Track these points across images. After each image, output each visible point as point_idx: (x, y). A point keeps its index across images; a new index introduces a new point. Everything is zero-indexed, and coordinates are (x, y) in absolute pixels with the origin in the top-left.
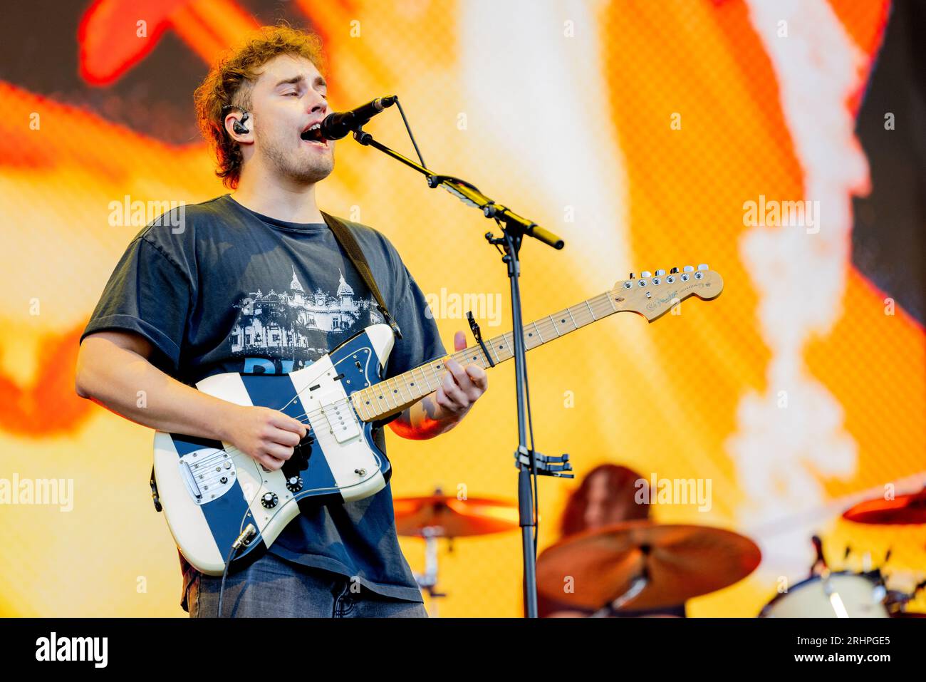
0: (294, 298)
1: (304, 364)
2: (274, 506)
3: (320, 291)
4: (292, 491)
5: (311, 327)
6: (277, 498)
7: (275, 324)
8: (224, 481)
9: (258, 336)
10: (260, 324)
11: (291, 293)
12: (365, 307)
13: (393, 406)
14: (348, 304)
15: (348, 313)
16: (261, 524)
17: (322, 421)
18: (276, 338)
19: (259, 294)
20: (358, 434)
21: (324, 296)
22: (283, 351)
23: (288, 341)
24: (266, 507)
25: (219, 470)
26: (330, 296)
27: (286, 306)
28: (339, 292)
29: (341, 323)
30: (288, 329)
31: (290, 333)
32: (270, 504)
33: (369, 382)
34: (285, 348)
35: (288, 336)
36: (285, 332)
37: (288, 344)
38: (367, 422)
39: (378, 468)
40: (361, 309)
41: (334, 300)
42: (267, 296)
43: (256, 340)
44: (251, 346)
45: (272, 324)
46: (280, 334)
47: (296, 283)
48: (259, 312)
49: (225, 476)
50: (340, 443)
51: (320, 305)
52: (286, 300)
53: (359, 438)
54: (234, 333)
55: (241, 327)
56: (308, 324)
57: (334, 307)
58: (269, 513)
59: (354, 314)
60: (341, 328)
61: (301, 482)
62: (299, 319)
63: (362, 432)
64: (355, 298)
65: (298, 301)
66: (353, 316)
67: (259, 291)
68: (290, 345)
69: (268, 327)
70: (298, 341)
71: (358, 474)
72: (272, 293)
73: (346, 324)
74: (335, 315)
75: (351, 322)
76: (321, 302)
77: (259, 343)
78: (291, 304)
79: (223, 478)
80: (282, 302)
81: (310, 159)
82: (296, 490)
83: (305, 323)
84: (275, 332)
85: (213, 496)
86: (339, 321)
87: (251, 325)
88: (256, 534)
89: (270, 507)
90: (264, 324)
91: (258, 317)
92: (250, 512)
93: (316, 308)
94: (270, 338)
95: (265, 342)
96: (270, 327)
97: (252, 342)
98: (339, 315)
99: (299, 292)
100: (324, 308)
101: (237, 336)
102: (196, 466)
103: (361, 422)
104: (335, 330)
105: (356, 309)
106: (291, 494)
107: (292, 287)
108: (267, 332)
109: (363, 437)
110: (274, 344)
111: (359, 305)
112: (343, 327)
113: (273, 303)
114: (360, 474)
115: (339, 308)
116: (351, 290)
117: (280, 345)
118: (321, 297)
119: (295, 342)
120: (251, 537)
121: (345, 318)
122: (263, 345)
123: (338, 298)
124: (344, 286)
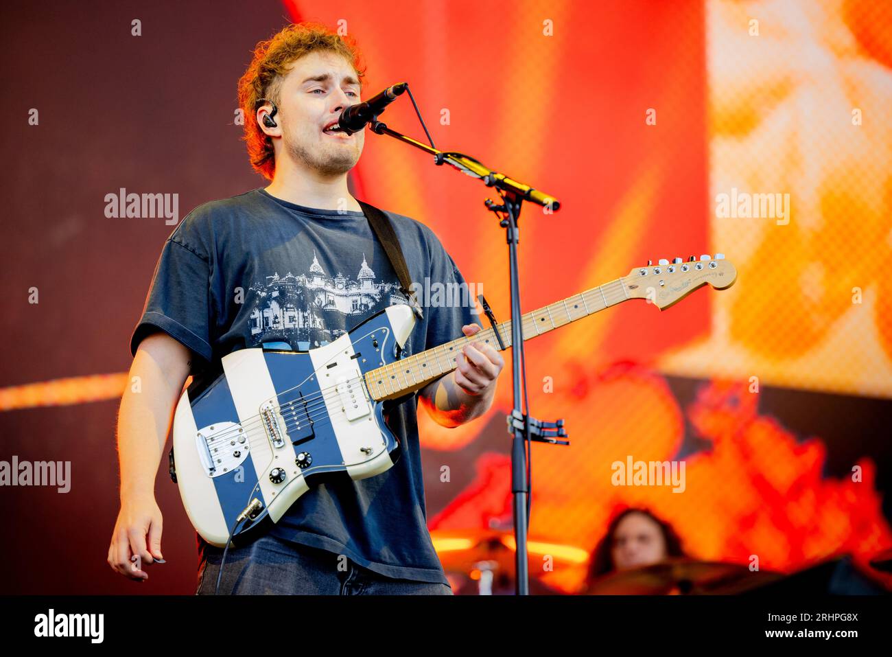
0: (312, 281)
1: (320, 344)
2: (281, 481)
3: (340, 275)
4: (300, 467)
5: (330, 308)
6: (284, 473)
7: (292, 306)
8: (237, 455)
9: (276, 317)
10: (278, 306)
11: (310, 276)
12: (387, 290)
13: (404, 387)
14: (369, 287)
15: (368, 295)
16: (268, 498)
17: (335, 399)
18: (292, 319)
19: (276, 277)
20: (368, 412)
21: (344, 281)
22: (299, 332)
23: (304, 322)
24: (273, 482)
25: (233, 444)
26: (350, 280)
27: (303, 289)
28: (360, 276)
29: (361, 305)
30: (304, 310)
31: (306, 315)
32: (277, 479)
33: (384, 362)
34: (301, 330)
35: (304, 317)
36: (301, 314)
37: (304, 325)
38: (378, 402)
39: (384, 447)
40: (382, 292)
41: (354, 284)
42: (284, 279)
43: (274, 322)
44: (270, 328)
45: (288, 306)
46: (296, 316)
47: (316, 265)
48: (275, 294)
49: (238, 450)
50: (350, 421)
51: (340, 289)
52: (304, 282)
53: (369, 417)
54: (252, 317)
55: (260, 310)
56: (326, 305)
57: (354, 290)
58: (276, 489)
59: (375, 296)
60: (360, 310)
61: (310, 459)
62: (316, 301)
63: (373, 411)
64: (376, 281)
65: (317, 283)
66: (374, 299)
67: (276, 274)
68: (306, 326)
69: (285, 309)
70: (314, 322)
71: (364, 453)
72: (290, 275)
73: (366, 306)
74: (355, 298)
75: (371, 305)
76: (340, 286)
77: (277, 325)
78: (308, 286)
79: (236, 452)
80: (300, 284)
81: (331, 150)
82: (304, 466)
83: (323, 304)
84: (291, 313)
85: (225, 470)
86: (359, 303)
87: (269, 307)
88: (263, 508)
89: (277, 483)
90: (281, 306)
91: (275, 299)
92: (258, 486)
93: (336, 291)
94: (287, 320)
95: (282, 324)
96: (287, 308)
97: (271, 324)
98: (358, 298)
99: (319, 274)
100: (344, 292)
101: (256, 319)
102: (212, 439)
103: (372, 401)
104: (354, 312)
105: (377, 291)
106: (299, 471)
107: (312, 270)
108: (283, 314)
109: (373, 416)
110: (290, 326)
111: (380, 288)
112: (363, 308)
113: (290, 285)
114: (367, 453)
115: (359, 291)
116: (373, 273)
117: (297, 326)
118: (341, 280)
119: (311, 322)
120: (257, 511)
121: (365, 300)
122: (281, 327)
123: (358, 281)
124: (366, 269)
